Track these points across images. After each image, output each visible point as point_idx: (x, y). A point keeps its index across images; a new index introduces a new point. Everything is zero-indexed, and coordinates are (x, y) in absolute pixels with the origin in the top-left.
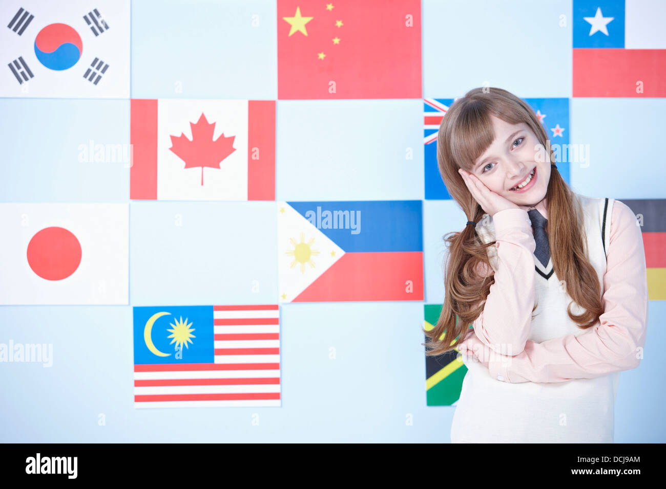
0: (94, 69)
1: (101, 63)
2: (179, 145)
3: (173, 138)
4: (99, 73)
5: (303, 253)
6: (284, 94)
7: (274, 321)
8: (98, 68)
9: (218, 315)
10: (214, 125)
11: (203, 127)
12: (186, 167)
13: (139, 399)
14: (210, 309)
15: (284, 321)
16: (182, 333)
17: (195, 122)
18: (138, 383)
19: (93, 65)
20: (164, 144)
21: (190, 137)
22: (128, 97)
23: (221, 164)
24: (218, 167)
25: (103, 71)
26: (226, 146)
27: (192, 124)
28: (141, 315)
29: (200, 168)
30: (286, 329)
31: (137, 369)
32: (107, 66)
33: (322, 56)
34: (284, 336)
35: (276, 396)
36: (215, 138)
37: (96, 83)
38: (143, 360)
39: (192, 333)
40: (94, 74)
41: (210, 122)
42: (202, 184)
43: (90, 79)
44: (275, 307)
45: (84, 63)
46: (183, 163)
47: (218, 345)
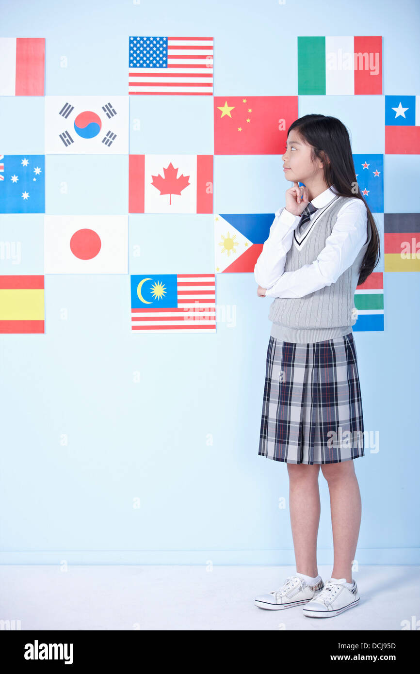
0: (108, 138)
1: (112, 134)
2: (157, 181)
3: (154, 177)
4: (111, 140)
5: (229, 244)
6: (218, 151)
7: (212, 284)
8: (110, 137)
9: (179, 280)
10: (177, 169)
11: (171, 171)
12: (161, 194)
13: (134, 328)
14: (175, 277)
15: (218, 284)
16: (159, 291)
17: (166, 168)
18: (134, 319)
19: (107, 135)
20: (148, 180)
21: (163, 177)
22: (128, 154)
23: (182, 192)
24: (180, 194)
25: (113, 139)
26: (184, 181)
27: (164, 169)
28: (135, 280)
29: (169, 195)
30: (219, 288)
31: (133, 311)
32: (115, 136)
33: (240, 129)
34: (218, 293)
35: (213, 327)
36: (178, 177)
37: (109, 145)
38: (136, 306)
39: (164, 290)
40: (108, 140)
41: (175, 168)
42: (170, 204)
43: (106, 144)
44: (213, 276)
45: (102, 134)
46: (159, 192)
47: (180, 297)
